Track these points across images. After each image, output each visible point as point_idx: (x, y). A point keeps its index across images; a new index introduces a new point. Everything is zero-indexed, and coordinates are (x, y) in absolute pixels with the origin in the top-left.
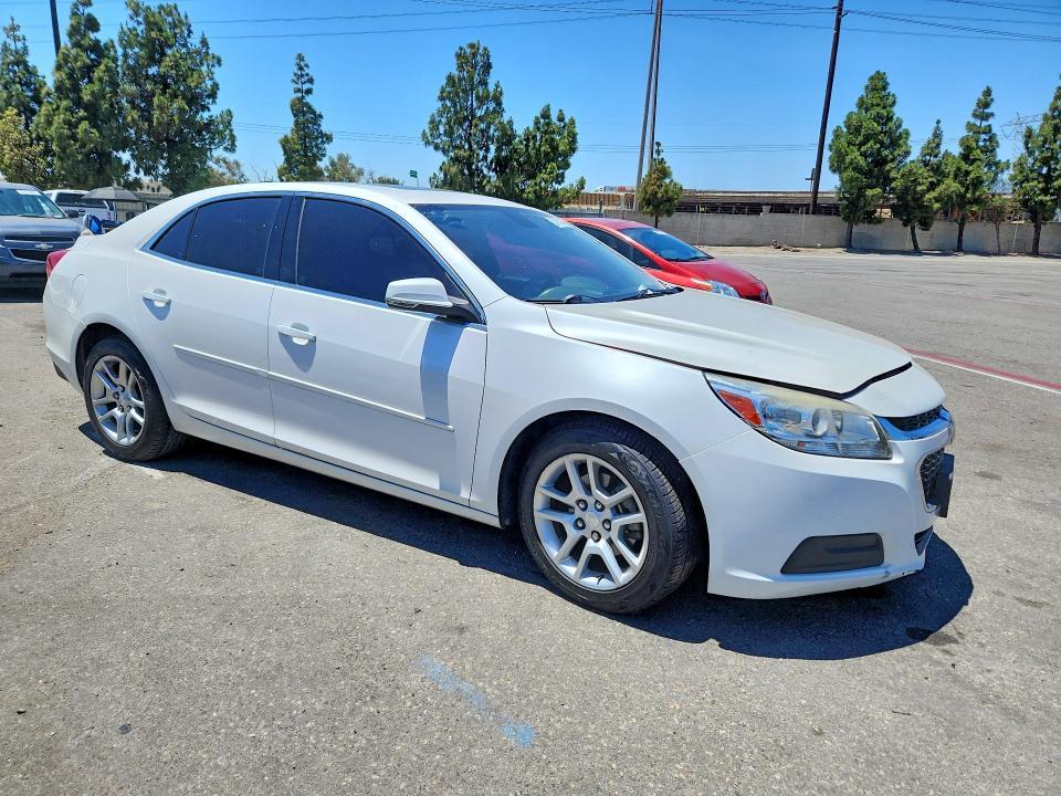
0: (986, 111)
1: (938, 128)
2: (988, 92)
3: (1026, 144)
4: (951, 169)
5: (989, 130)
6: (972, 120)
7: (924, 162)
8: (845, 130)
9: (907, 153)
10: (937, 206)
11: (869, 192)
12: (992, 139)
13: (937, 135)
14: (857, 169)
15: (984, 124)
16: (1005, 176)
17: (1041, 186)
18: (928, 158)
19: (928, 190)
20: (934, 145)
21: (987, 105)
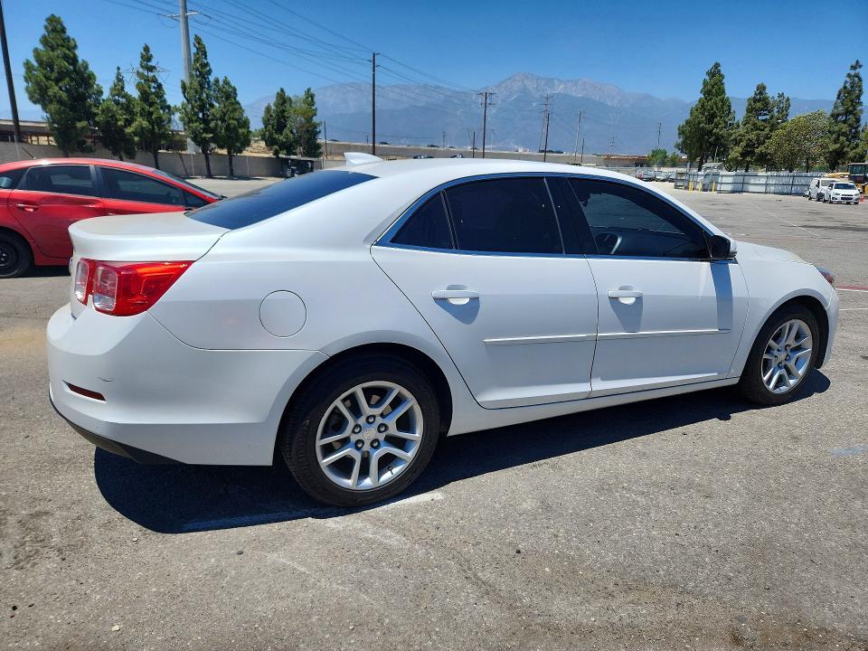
0: (150, 64)
1: (119, 74)
2: (147, 49)
3: (184, 93)
4: (137, 109)
5: (155, 80)
6: (141, 70)
7: (115, 101)
8: (35, 64)
9: (100, 93)
10: (136, 139)
11: (79, 125)
12: (160, 86)
13: (120, 79)
14: (60, 102)
15: (151, 74)
16: (177, 116)
17: (202, 126)
18: (117, 97)
19: (126, 126)
20: (119, 88)
21: (149, 59)
